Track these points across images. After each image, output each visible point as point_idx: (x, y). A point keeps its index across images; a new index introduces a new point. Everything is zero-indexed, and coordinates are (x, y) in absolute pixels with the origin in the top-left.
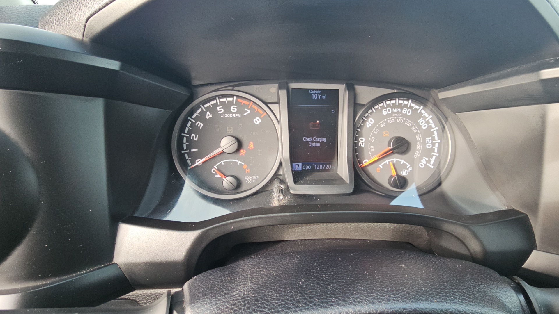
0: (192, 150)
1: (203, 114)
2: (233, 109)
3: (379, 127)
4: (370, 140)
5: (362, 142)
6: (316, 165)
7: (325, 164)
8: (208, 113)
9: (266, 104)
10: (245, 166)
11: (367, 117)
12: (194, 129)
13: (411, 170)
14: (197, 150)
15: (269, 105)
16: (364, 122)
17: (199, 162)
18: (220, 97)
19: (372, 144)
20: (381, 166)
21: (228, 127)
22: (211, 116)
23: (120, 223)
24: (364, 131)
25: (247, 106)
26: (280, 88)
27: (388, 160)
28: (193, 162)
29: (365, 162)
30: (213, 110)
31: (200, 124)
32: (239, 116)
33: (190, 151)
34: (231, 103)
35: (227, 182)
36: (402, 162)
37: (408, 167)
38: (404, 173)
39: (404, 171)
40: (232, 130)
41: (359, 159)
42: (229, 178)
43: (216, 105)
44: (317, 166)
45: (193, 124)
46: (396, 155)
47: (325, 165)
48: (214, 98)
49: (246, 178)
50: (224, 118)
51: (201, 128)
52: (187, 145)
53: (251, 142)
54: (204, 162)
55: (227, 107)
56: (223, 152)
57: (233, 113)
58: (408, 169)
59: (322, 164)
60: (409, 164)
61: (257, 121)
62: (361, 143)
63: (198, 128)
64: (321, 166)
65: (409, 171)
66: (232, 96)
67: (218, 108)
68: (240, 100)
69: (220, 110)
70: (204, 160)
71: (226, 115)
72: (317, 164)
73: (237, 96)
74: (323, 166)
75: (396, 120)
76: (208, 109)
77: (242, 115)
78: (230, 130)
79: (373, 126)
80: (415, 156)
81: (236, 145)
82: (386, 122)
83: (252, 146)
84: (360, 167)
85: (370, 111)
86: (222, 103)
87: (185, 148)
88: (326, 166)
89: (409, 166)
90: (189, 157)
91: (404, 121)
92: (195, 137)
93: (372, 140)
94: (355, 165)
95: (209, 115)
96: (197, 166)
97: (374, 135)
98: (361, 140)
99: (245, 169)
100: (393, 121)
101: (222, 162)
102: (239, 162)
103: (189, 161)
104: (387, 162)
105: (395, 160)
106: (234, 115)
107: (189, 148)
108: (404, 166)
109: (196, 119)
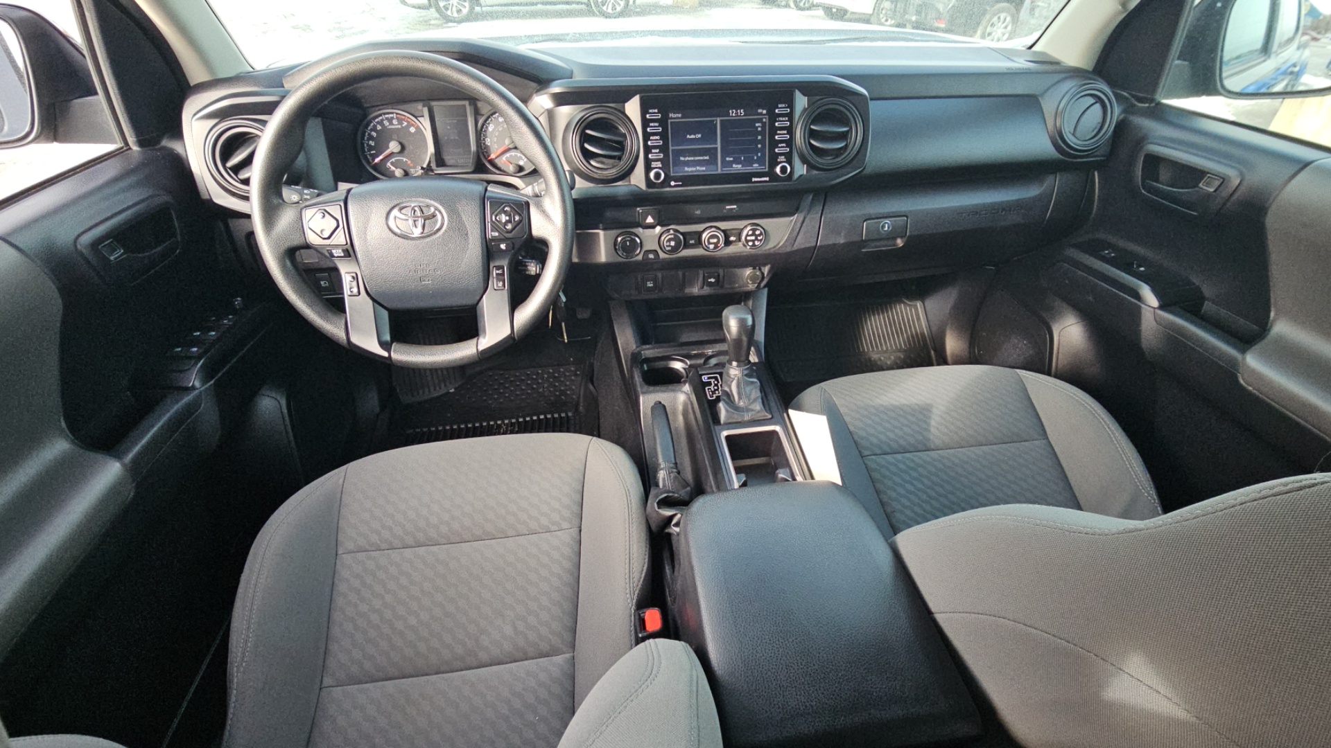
0: (372, 152)
1: (375, 127)
2: (395, 122)
3: (498, 131)
5: (488, 142)
8: (378, 126)
9: (416, 117)
10: (409, 162)
11: (489, 124)
12: (371, 138)
13: (526, 160)
14: (374, 152)
15: (419, 119)
16: (485, 127)
17: (377, 160)
18: (385, 114)
19: (495, 143)
20: (504, 159)
21: (393, 135)
23: (338, 182)
24: (488, 134)
25: (404, 120)
26: (424, 106)
28: (374, 160)
29: (492, 156)
30: (381, 123)
31: (374, 134)
32: (400, 127)
33: (370, 152)
34: (392, 118)
35: (398, 173)
36: (519, 155)
38: (521, 163)
41: (487, 154)
42: (398, 170)
43: (382, 120)
44: (459, 161)
45: (369, 134)
48: (380, 115)
49: (411, 170)
50: (389, 129)
51: (375, 136)
52: (367, 148)
53: (411, 145)
54: (382, 160)
55: (390, 120)
56: (393, 152)
57: (395, 125)
58: (523, 160)
61: (412, 130)
62: (486, 143)
63: (372, 136)
64: (462, 161)
66: (392, 113)
67: (384, 122)
68: (398, 116)
69: (387, 123)
70: (381, 157)
71: (390, 127)
73: (397, 114)
76: (378, 123)
77: (402, 126)
78: (395, 137)
79: (494, 130)
81: (401, 147)
82: (503, 127)
83: (411, 147)
85: (490, 119)
86: (387, 119)
87: (366, 151)
89: (523, 157)
90: (370, 157)
92: (372, 143)
93: (494, 140)
95: (379, 127)
96: (377, 163)
97: (496, 136)
98: (486, 140)
101: (393, 160)
102: (405, 159)
103: (371, 161)
104: (508, 155)
105: (513, 154)
106: (397, 127)
107: (369, 150)
108: (521, 158)
109: (371, 130)
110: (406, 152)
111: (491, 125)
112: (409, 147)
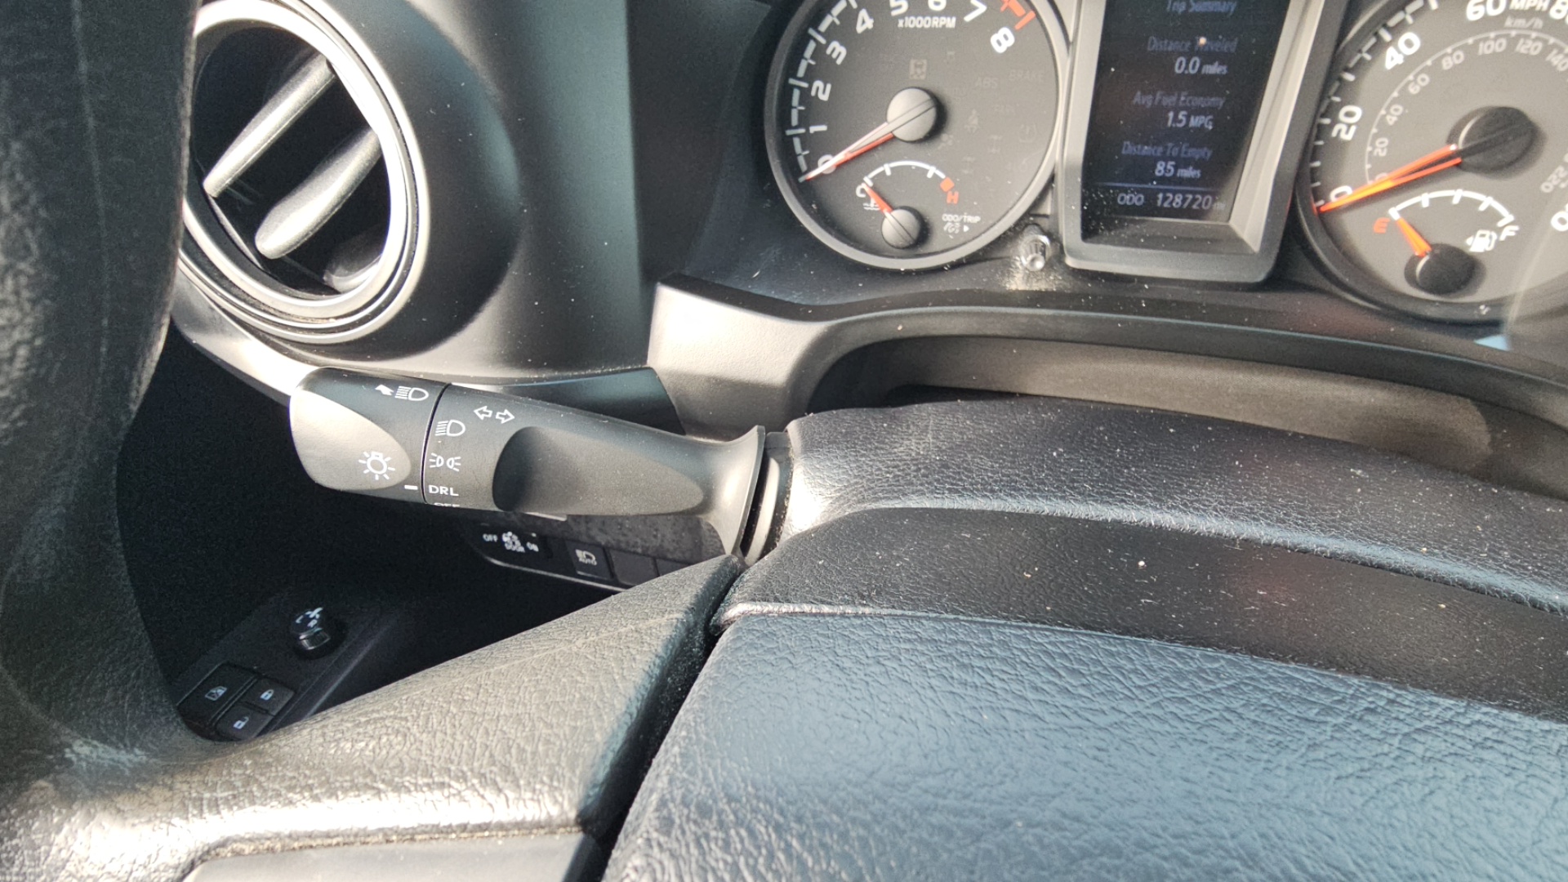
0: (813, 129)
1: (849, 17)
3: (1434, 69)
4: (1384, 117)
5: (1347, 125)
6: (1160, 196)
7: (1194, 193)
8: (863, 14)
10: (947, 185)
11: (1396, 31)
12: (823, 68)
13: (1513, 234)
14: (823, 128)
16: (1379, 47)
17: (827, 164)
19: (1384, 130)
20: (1394, 213)
21: (913, 62)
22: (869, 24)
23: (659, 283)
24: (1369, 82)
27: (1430, 192)
28: (812, 165)
29: (1338, 196)
30: (876, 3)
31: (838, 50)
32: (951, 22)
33: (808, 130)
35: (893, 225)
36: (1487, 202)
37: (1500, 224)
38: (1478, 244)
39: (1483, 236)
40: (924, 69)
41: (1318, 184)
42: (900, 215)
44: (1165, 199)
45: (820, 50)
46: (1470, 177)
47: (1190, 197)
49: (947, 217)
50: (906, 30)
51: (839, 62)
52: (800, 112)
53: (974, 112)
54: (839, 166)
56: (893, 139)
57: (933, 14)
58: (1499, 231)
59: (1184, 193)
60: (1511, 211)
61: (1002, 40)
62: (1344, 128)
63: (831, 61)
64: (1178, 199)
65: (1502, 238)
69: (898, 3)
70: (841, 157)
71: (912, 22)
72: (1165, 191)
74: (1184, 200)
75: (1513, 42)
77: (960, 21)
78: (918, 70)
79: (1410, 62)
80: (1546, 187)
81: (931, 116)
82: (1470, 51)
83: (975, 122)
84: (1315, 210)
87: (795, 121)
88: (1194, 200)
89: (1508, 217)
90: (804, 149)
91: (1547, 49)
92: (822, 91)
93: (1388, 117)
94: (1298, 200)
95: (865, 22)
96: (821, 175)
97: (1403, 98)
98: (1349, 114)
99: (947, 193)
100: (1500, 46)
101: (887, 168)
102: (932, 171)
103: (802, 161)
104: (1424, 199)
105: (1457, 195)
106: (937, 22)
107: (805, 121)
108: (1490, 220)
109: (830, 35)
110: (946, 138)
111: (1409, 35)
112: (962, 119)
